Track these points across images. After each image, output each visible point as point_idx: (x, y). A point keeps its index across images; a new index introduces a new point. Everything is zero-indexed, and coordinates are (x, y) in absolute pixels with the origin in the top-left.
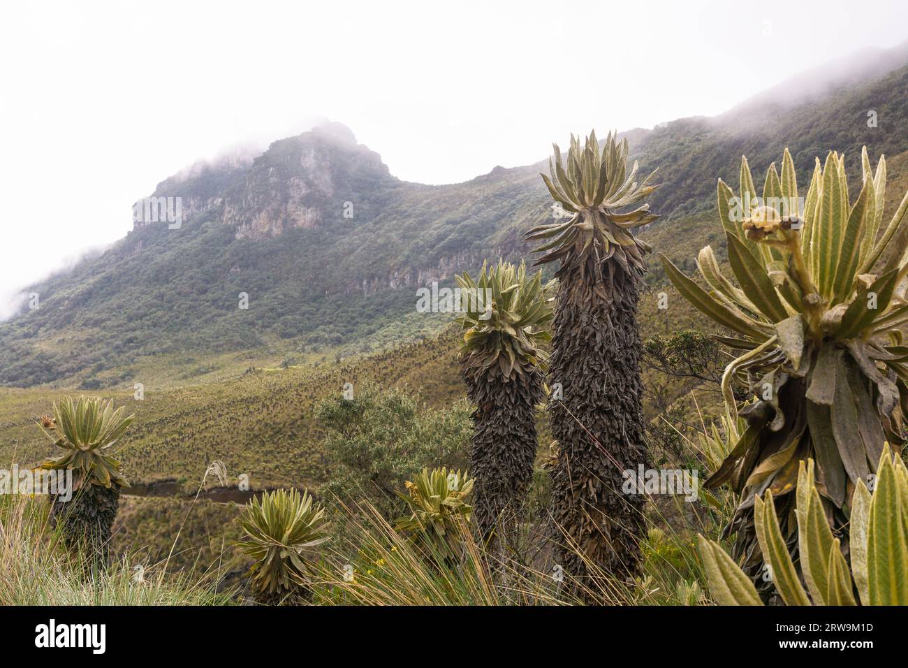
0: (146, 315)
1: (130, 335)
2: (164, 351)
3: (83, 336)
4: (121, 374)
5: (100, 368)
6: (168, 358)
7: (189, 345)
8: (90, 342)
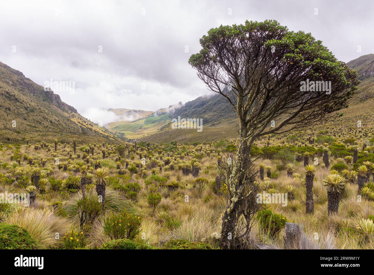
0: (224, 110)
1: (221, 114)
2: (226, 118)
3: (213, 114)
4: (218, 123)
5: (215, 121)
6: (227, 119)
7: (231, 116)
8: (214, 115)
